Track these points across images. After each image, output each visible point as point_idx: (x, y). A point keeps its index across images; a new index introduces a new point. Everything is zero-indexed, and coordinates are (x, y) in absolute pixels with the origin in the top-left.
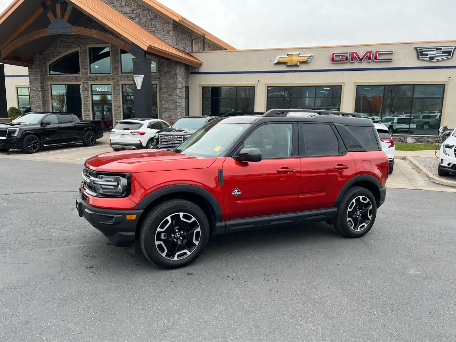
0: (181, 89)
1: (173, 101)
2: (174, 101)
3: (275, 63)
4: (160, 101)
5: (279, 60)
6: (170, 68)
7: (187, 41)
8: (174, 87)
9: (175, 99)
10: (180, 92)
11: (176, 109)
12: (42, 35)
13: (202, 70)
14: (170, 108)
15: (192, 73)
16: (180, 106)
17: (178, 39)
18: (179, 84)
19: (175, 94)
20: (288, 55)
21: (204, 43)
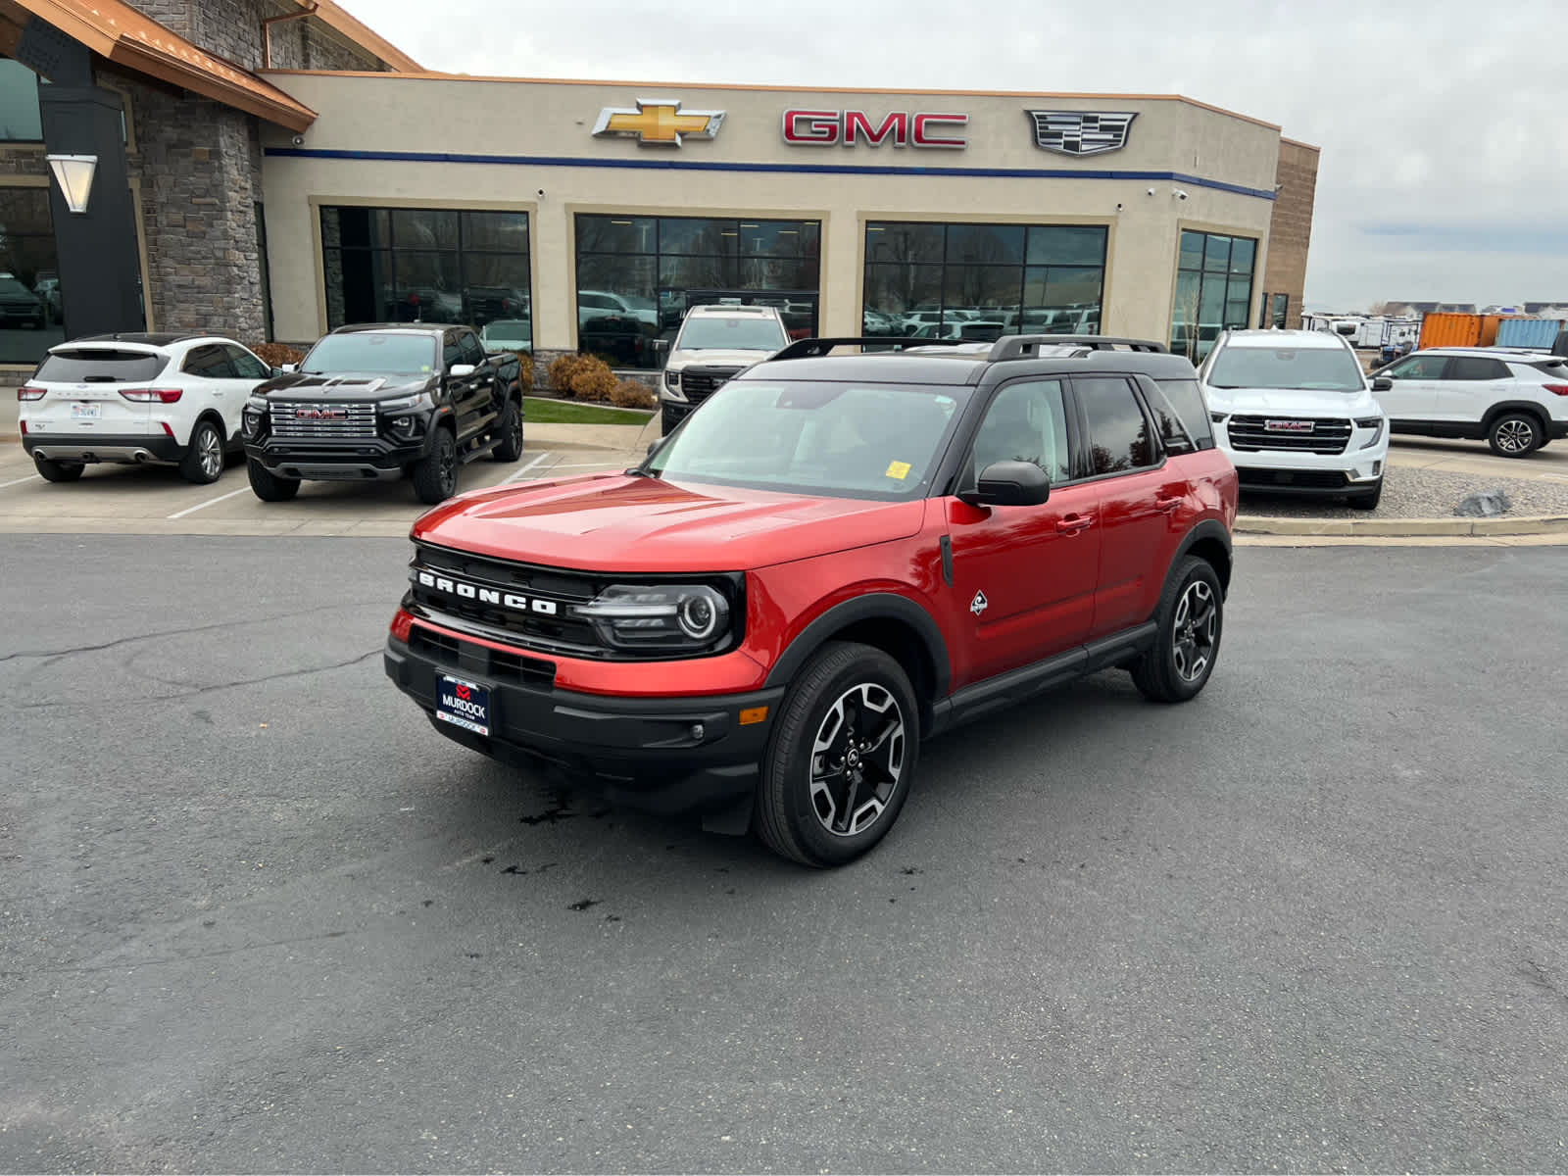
0: (241, 212)
1: (212, 261)
2: (217, 258)
3: (594, 132)
4: (152, 259)
5: (609, 123)
6: (189, 127)
7: (245, 24)
8: (214, 205)
9: (219, 254)
10: (237, 224)
11: (229, 292)
13: (314, 140)
14: (199, 287)
15: (272, 152)
16: (244, 278)
17: (211, 16)
18: (231, 194)
19: (218, 233)
20: (640, 107)
21: (305, 38)
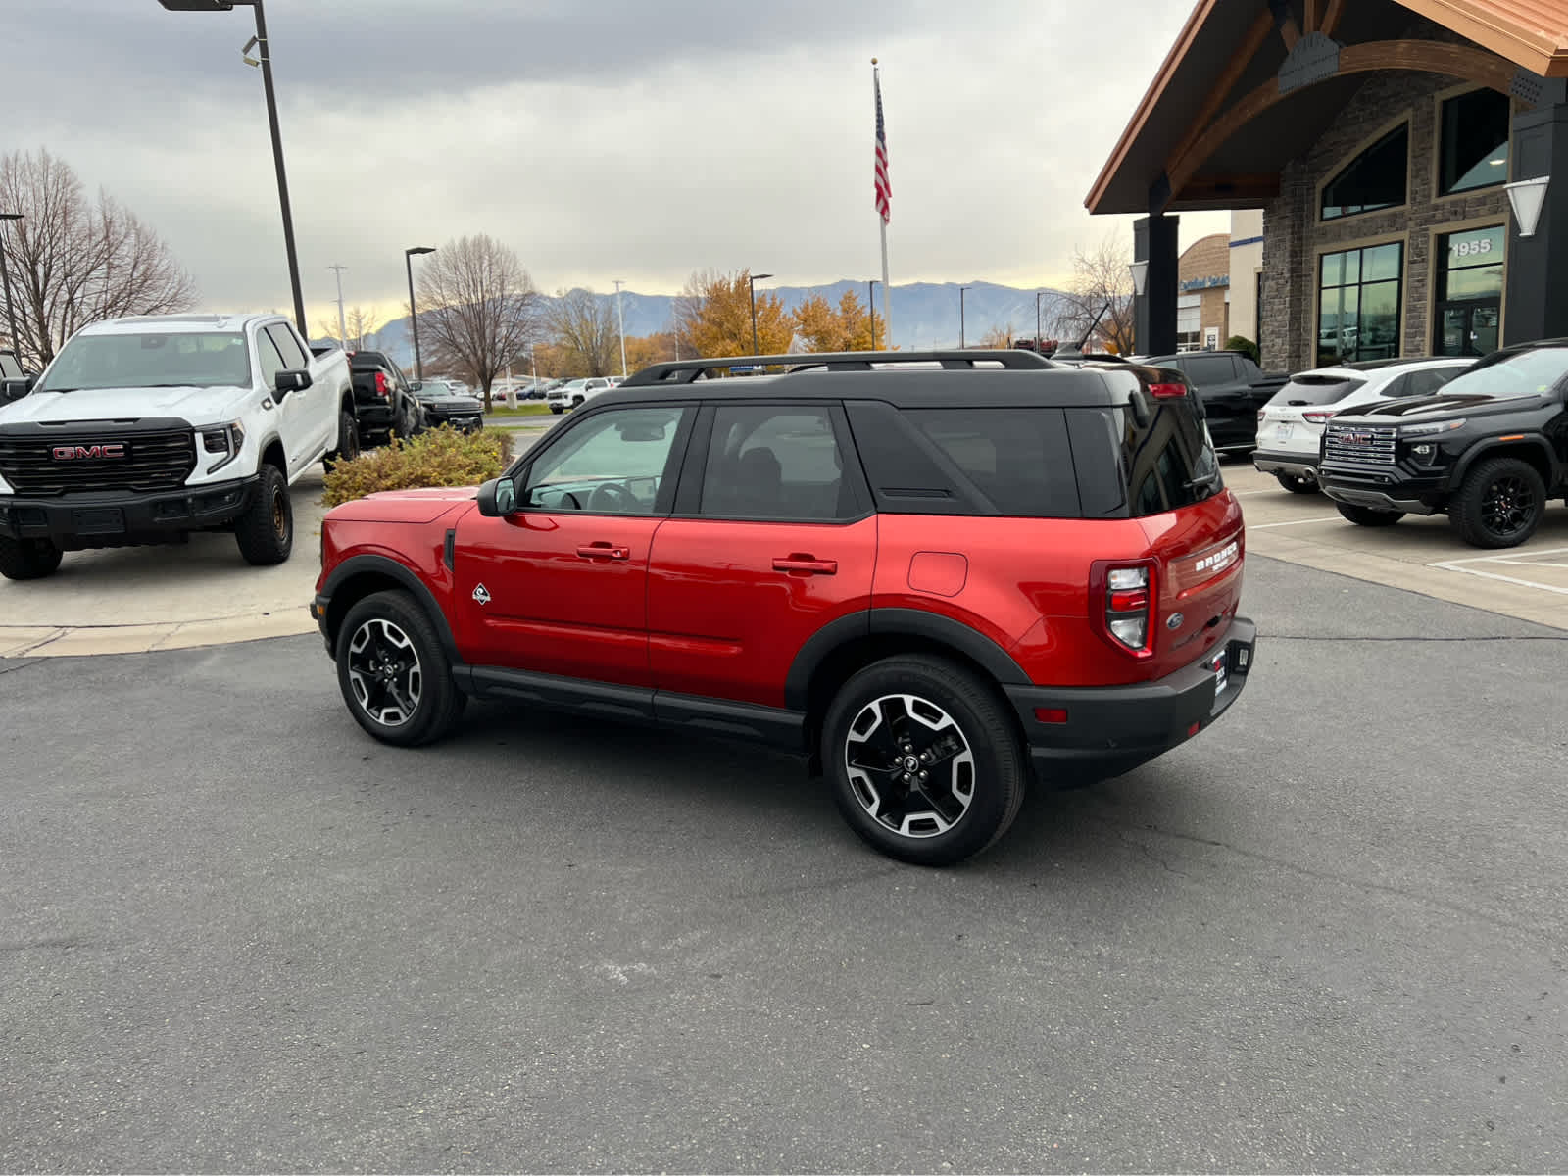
12: (1264, 102)
